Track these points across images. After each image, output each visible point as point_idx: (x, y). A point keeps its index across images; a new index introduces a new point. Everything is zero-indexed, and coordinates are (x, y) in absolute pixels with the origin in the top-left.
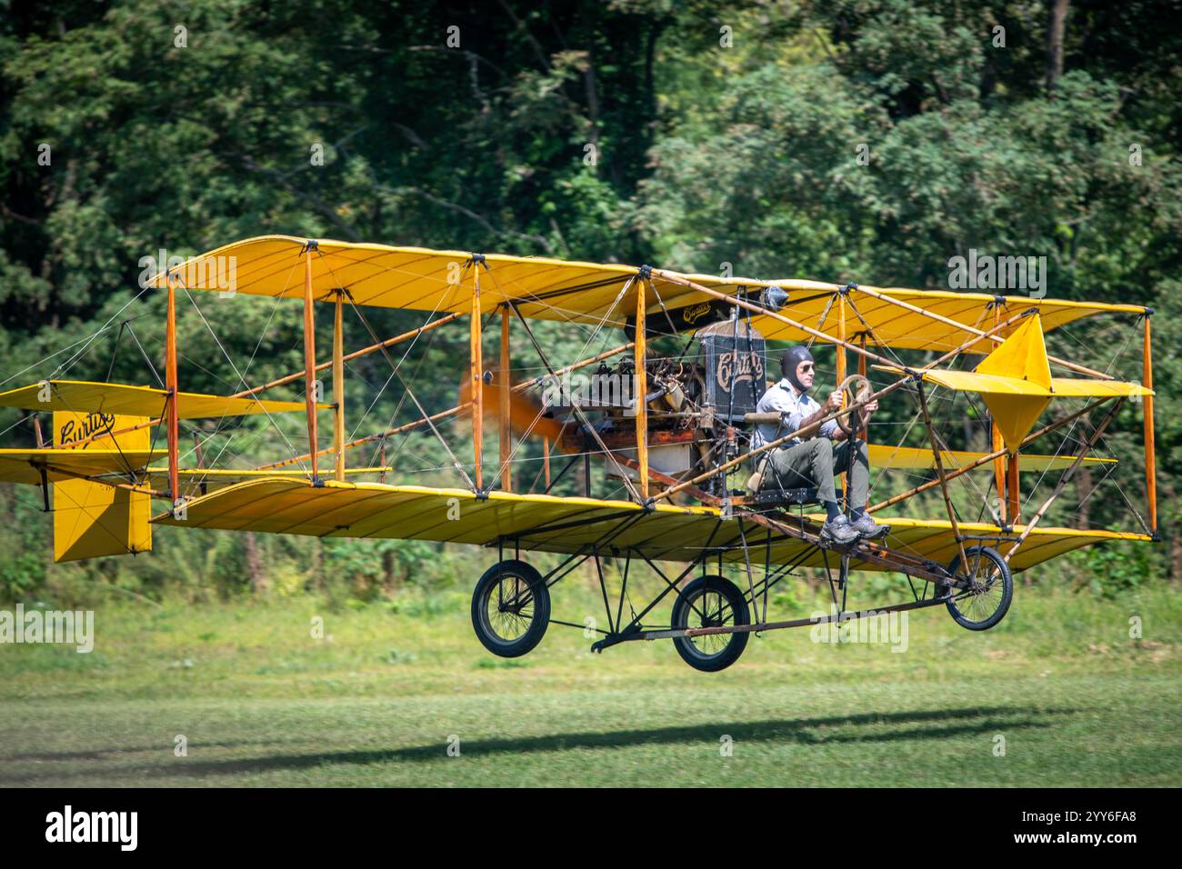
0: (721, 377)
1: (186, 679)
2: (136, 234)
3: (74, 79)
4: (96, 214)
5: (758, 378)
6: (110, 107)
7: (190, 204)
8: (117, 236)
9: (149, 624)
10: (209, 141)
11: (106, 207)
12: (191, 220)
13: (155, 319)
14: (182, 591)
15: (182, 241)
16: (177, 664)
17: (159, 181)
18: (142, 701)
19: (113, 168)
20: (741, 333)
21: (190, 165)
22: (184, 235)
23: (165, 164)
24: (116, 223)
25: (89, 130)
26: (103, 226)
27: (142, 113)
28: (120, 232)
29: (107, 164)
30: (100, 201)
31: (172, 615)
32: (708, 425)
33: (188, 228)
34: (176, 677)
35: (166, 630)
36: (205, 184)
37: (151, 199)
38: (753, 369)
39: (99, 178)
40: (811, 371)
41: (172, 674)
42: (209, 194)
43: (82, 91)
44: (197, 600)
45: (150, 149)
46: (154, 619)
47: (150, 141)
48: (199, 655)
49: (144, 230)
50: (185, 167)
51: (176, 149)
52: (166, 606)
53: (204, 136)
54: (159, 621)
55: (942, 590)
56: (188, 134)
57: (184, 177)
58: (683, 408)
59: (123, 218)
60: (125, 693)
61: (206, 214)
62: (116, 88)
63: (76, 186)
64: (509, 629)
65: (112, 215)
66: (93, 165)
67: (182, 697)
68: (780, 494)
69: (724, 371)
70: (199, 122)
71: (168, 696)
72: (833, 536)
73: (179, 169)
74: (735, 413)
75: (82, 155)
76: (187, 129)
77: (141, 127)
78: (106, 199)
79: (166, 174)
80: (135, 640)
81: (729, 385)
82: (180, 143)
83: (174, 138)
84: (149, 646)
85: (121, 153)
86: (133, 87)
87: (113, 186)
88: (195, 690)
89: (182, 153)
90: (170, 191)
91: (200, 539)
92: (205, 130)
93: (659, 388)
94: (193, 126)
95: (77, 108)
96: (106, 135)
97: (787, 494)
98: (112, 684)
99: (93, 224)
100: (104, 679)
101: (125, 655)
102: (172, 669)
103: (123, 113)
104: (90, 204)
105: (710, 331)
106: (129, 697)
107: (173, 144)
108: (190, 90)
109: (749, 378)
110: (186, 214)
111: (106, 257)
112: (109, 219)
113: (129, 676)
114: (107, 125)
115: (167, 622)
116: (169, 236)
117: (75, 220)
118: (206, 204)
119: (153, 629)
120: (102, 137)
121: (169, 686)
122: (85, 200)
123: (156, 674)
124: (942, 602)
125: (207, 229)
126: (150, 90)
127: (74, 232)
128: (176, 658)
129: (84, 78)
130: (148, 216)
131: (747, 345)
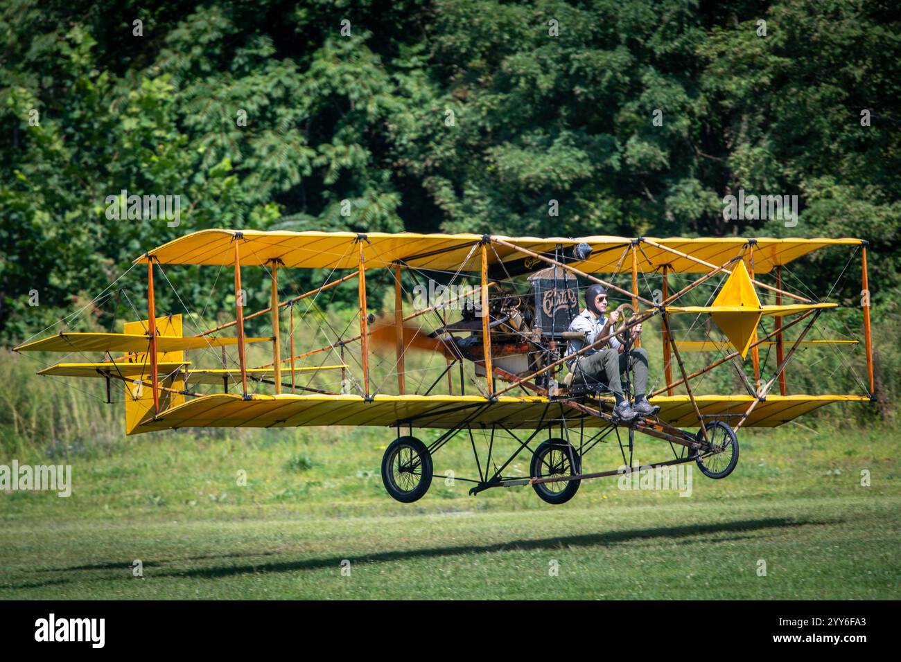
0: (545, 307)
1: (836, 483)
2: (792, 166)
3: (746, 56)
4: (764, 152)
5: (573, 306)
6: (771, 76)
7: (829, 144)
8: (779, 168)
9: (809, 445)
10: (843, 98)
11: (770, 147)
12: (831, 155)
13: (806, 226)
14: (832, 421)
15: (825, 170)
16: (829, 473)
17: (808, 127)
18: (805, 500)
19: (775, 119)
20: (559, 276)
21: (830, 116)
22: (827, 166)
23: (812, 116)
24: (777, 159)
25: (757, 93)
26: (769, 161)
27: (795, 80)
28: (781, 165)
29: (770, 117)
30: (765, 143)
31: (825, 437)
32: (537, 340)
33: (830, 161)
34: (829, 482)
35: (820, 448)
36: (841, 130)
37: (802, 141)
38: (569, 300)
39: (764, 127)
40: (605, 301)
41: (826, 480)
42: (844, 136)
43: (752, 65)
44: (842, 426)
45: (801, 105)
46: (812, 441)
47: (800, 99)
48: (844, 467)
49: (797, 163)
50: (826, 117)
51: (819, 104)
52: (821, 431)
53: (840, 94)
54: (816, 442)
55: (693, 452)
56: (828, 94)
57: (826, 124)
58: (521, 329)
59: (782, 155)
60: (792, 494)
61: (841, 151)
62: (776, 62)
63: (748, 133)
64: (408, 482)
65: (775, 153)
66: (760, 118)
67: (834, 496)
68: (585, 387)
69: (548, 303)
70: (836, 85)
71: (823, 496)
72: (620, 416)
73: (822, 119)
74: (556, 331)
75: (752, 111)
76: (827, 90)
77: (794, 90)
78: (769, 142)
79: (813, 123)
80: (798, 456)
81: (552, 312)
82: (822, 100)
83: (818, 96)
84: (809, 460)
85: (780, 109)
86: (788, 61)
87: (774, 132)
88: (842, 492)
89: (823, 107)
90: (816, 135)
91: (843, 383)
92: (840, 90)
93: (504, 316)
94: (832, 88)
95: (747, 77)
96: (769, 96)
97: (589, 387)
98: (783, 488)
99: (761, 160)
100: (777, 484)
101: (792, 467)
102: (826, 476)
103: (781, 79)
104: (759, 146)
105: (537, 276)
106: (795, 497)
107: (817, 101)
108: (829, 62)
109: (566, 307)
110: (828, 150)
111: (771, 183)
112: (772, 156)
113: (794, 482)
114: (770, 89)
115: (821, 443)
116: (815, 167)
117: (748, 157)
118: (842, 143)
119: (811, 448)
120: (765, 99)
121: (824, 488)
122: (755, 143)
123: (814, 480)
124: (693, 459)
125: (843, 161)
126: (800, 63)
127: (748, 166)
128: (828, 469)
129: (753, 56)
130: (801, 153)
131: (564, 284)
